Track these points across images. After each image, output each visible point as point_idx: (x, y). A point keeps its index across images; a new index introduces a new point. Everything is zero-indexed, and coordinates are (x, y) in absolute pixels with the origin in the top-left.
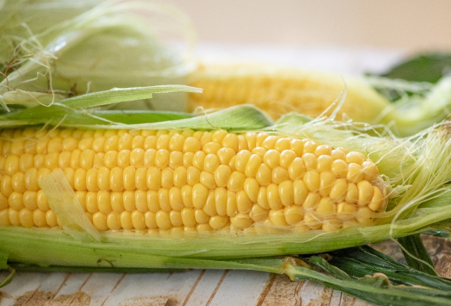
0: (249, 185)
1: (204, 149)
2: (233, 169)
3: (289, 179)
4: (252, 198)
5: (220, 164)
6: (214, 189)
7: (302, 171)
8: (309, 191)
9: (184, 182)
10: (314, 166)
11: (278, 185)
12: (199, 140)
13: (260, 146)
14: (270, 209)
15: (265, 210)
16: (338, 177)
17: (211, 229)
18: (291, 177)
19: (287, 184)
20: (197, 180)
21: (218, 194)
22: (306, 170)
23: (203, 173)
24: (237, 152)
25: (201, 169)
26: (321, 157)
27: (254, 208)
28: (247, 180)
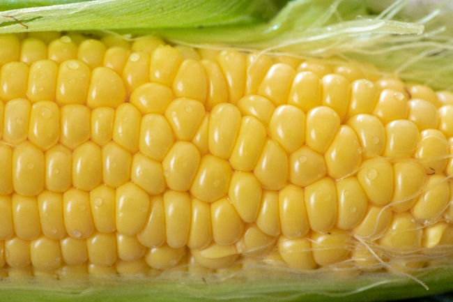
0: (239, 186)
1: (133, 98)
2: (204, 152)
3: (327, 175)
4: (245, 216)
5: (176, 140)
6: (162, 194)
7: (355, 161)
8: (370, 203)
9: (97, 178)
10: (380, 149)
11: (303, 188)
12: (120, 73)
13: (255, 93)
14: (281, 234)
15: (271, 237)
16: (431, 172)
17: (147, 268)
18: (332, 172)
19: (323, 186)
20: (126, 177)
21: (172, 205)
22: (364, 158)
23: (137, 158)
24: (208, 108)
25: (133, 150)
26: (393, 124)
27: (250, 234)
28: (236, 176)
